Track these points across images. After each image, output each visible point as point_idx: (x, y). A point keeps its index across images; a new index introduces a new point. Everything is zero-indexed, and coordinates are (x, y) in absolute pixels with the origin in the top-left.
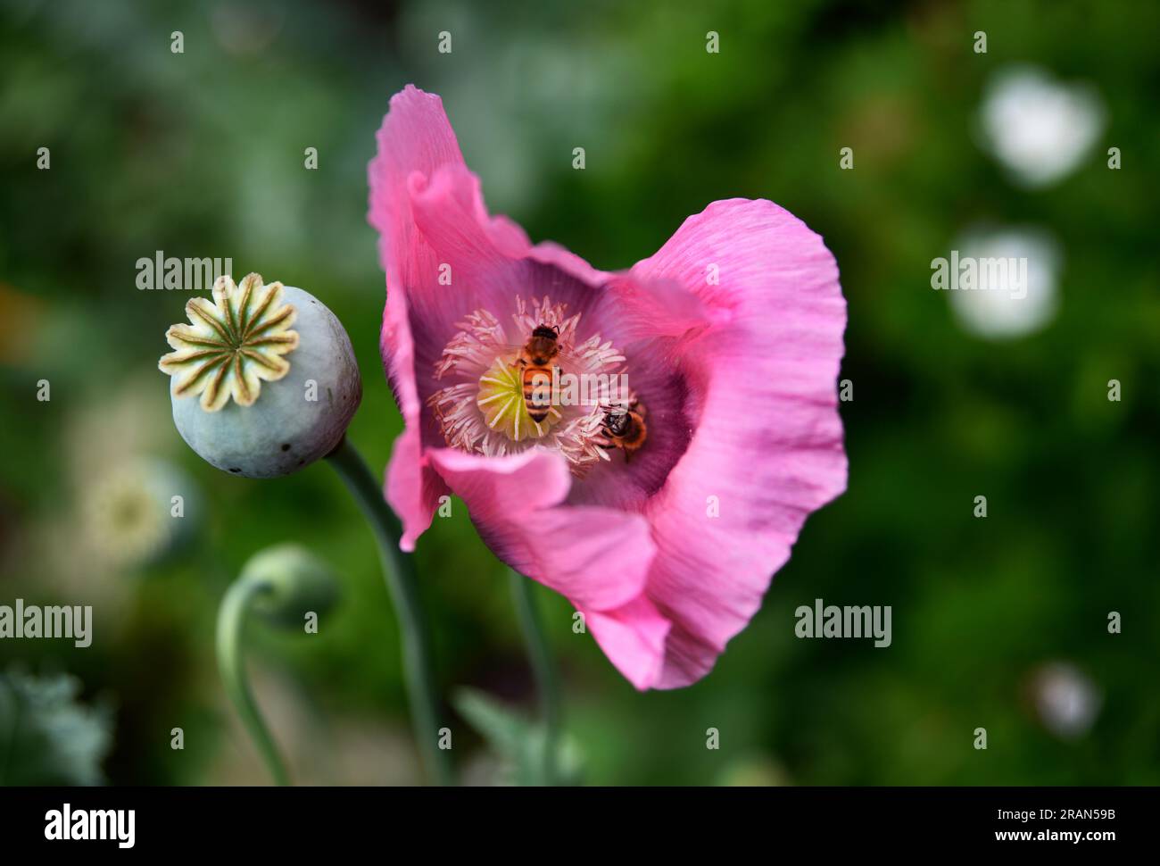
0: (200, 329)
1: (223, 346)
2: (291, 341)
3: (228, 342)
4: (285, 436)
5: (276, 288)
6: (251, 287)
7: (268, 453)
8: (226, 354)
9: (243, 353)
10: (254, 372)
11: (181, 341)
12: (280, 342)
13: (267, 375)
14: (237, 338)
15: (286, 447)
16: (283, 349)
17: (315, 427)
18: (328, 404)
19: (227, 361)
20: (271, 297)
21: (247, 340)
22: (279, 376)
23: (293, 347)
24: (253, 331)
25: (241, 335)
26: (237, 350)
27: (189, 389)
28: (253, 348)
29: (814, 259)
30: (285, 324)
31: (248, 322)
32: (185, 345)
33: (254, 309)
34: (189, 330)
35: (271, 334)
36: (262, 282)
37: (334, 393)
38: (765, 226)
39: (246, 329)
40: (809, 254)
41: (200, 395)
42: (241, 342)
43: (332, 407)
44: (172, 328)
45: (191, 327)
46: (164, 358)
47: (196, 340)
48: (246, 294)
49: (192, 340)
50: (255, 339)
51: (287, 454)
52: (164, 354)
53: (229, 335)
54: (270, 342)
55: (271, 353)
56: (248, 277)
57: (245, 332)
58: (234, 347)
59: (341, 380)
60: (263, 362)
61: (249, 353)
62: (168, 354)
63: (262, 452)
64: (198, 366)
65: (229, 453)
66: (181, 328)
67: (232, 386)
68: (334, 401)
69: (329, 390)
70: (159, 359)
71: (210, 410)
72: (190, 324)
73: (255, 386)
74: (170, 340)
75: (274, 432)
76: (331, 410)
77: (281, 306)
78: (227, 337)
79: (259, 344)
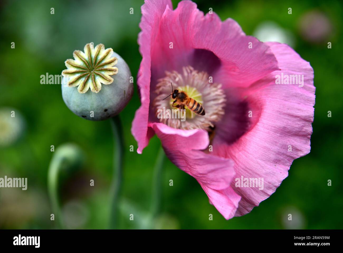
0: (78, 62)
1: (86, 69)
2: (115, 71)
3: (89, 68)
4: (106, 107)
5: (110, 50)
6: (100, 49)
7: (99, 111)
8: (88, 72)
9: (95, 73)
10: (99, 80)
11: (70, 66)
12: (110, 70)
13: (104, 82)
14: (92, 67)
15: (106, 110)
16: (111, 73)
17: (118, 104)
18: (123, 96)
19: (89, 75)
20: (108, 53)
21: (97, 68)
22: (109, 83)
23: (116, 73)
24: (99, 65)
25: (94, 66)
26: (92, 72)
27: (73, 84)
28: (99, 72)
29: (306, 70)
30: (113, 64)
31: (98, 61)
32: (72, 67)
33: (100, 57)
34: (74, 62)
35: (106, 67)
36: (104, 48)
37: (126, 92)
38: (286, 54)
39: (96, 64)
40: (304, 68)
41: (78, 86)
42: (94, 69)
43: (125, 97)
44: (68, 60)
45: (74, 61)
46: (63, 71)
47: (77, 66)
48: (98, 51)
49: (75, 66)
50: (100, 68)
51: (106, 113)
52: (64, 70)
53: (89, 66)
54: (106, 70)
55: (106, 74)
56: (99, 45)
57: (96, 65)
58: (90, 70)
59: (129, 88)
60: (103, 77)
61: (98, 73)
62: (65, 70)
63: (97, 111)
64: (77, 75)
65: (84, 110)
66: (71, 61)
67: (90, 84)
68: (126, 95)
69: (125, 91)
70: (62, 71)
71: (81, 92)
72: (74, 59)
73: (99, 86)
74: (66, 64)
75: (103, 104)
76: (124, 98)
77: (112, 57)
78: (88, 66)
79: (102, 70)
